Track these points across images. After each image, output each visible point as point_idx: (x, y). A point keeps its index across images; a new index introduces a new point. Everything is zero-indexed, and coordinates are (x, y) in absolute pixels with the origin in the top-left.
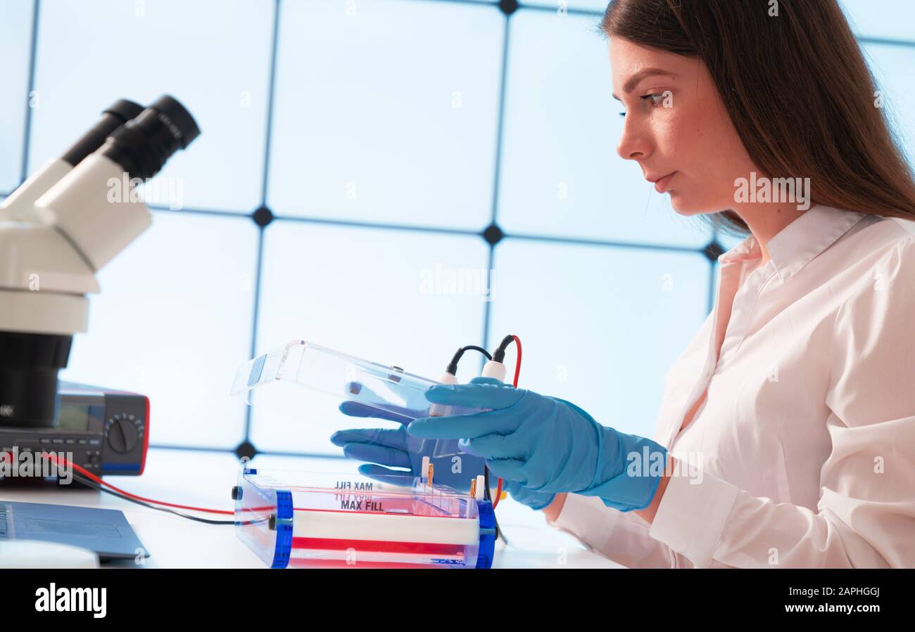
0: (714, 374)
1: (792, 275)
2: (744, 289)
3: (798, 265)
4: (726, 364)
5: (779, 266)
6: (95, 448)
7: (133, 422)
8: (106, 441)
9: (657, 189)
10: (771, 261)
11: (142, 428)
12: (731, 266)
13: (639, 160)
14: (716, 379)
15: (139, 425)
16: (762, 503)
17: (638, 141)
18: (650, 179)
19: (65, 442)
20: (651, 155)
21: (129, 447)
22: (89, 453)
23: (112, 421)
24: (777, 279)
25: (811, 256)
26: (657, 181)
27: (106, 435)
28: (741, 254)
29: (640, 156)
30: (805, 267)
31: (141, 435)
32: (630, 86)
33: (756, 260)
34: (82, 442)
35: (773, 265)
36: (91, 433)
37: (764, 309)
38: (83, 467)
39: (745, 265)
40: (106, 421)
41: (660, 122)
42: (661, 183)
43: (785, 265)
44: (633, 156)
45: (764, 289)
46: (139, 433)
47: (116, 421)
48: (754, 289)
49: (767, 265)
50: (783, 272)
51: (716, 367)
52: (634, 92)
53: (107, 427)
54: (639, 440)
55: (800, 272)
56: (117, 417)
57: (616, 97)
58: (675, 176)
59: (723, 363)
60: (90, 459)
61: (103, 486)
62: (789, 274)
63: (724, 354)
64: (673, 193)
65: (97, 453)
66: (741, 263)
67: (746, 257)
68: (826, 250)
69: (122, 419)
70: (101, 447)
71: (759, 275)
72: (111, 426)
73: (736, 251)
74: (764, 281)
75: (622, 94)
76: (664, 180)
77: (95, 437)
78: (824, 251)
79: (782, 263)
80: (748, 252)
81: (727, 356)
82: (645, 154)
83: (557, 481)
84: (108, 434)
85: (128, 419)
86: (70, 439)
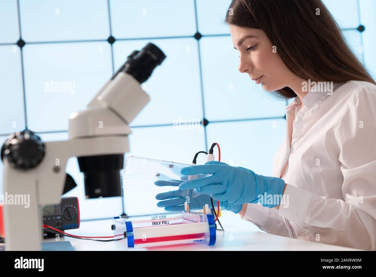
0: (290, 154)
1: (314, 110)
2: (296, 119)
3: (316, 106)
4: (295, 149)
5: (309, 108)
6: (59, 220)
7: (73, 208)
8: (63, 217)
9: (256, 83)
10: (305, 106)
11: (76, 209)
12: (291, 110)
13: (248, 72)
14: (291, 155)
15: (75, 209)
16: (323, 198)
17: (247, 65)
18: (253, 79)
19: (47, 219)
20: (252, 70)
21: (72, 218)
22: (57, 222)
23: (64, 208)
24: (309, 113)
25: (321, 102)
26: (256, 80)
27: (63, 214)
28: (294, 105)
29: (248, 71)
30: (319, 106)
31: (77, 212)
32: (240, 43)
33: (300, 106)
34: (53, 218)
35: (306, 108)
36: (57, 214)
37: (305, 126)
38: (55, 228)
39: (296, 109)
40: (62, 208)
41: (254, 56)
42: (258, 80)
43: (311, 107)
44: (245, 71)
45: (304, 118)
46: (75, 212)
47: (66, 208)
48: (300, 119)
49: (303, 108)
50: (311, 110)
51: (290, 151)
52: (242, 45)
53: (63, 211)
54: (272, 178)
55: (317, 109)
56: (66, 206)
57: (235, 48)
58: (263, 77)
59: (293, 149)
60: (58, 224)
61: (65, 234)
62: (313, 110)
63: (293, 145)
64: (263, 84)
65: (60, 222)
66: (294, 108)
67: (296, 105)
68: (326, 98)
69: (68, 207)
70: (61, 219)
71: (301, 112)
72: (64, 210)
73: (292, 104)
74: (304, 115)
75: (237, 47)
76: (259, 79)
77: (59, 215)
78: (326, 99)
79: (309, 106)
80: (296, 103)
81: (294, 146)
82: (250, 70)
83: (241, 199)
84: (64, 213)
85: (70, 207)
86: (49, 218)
